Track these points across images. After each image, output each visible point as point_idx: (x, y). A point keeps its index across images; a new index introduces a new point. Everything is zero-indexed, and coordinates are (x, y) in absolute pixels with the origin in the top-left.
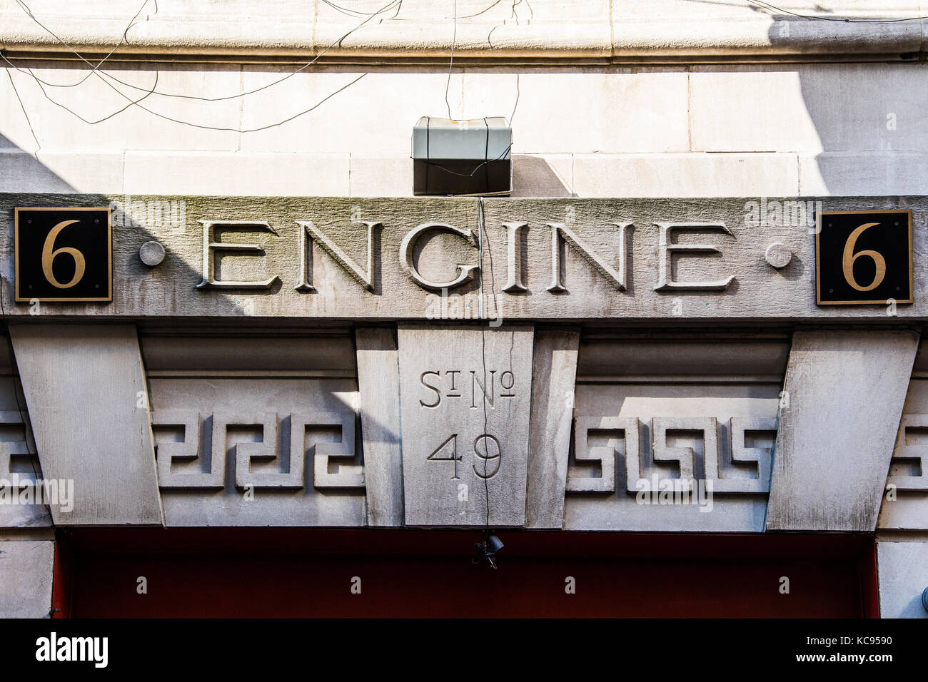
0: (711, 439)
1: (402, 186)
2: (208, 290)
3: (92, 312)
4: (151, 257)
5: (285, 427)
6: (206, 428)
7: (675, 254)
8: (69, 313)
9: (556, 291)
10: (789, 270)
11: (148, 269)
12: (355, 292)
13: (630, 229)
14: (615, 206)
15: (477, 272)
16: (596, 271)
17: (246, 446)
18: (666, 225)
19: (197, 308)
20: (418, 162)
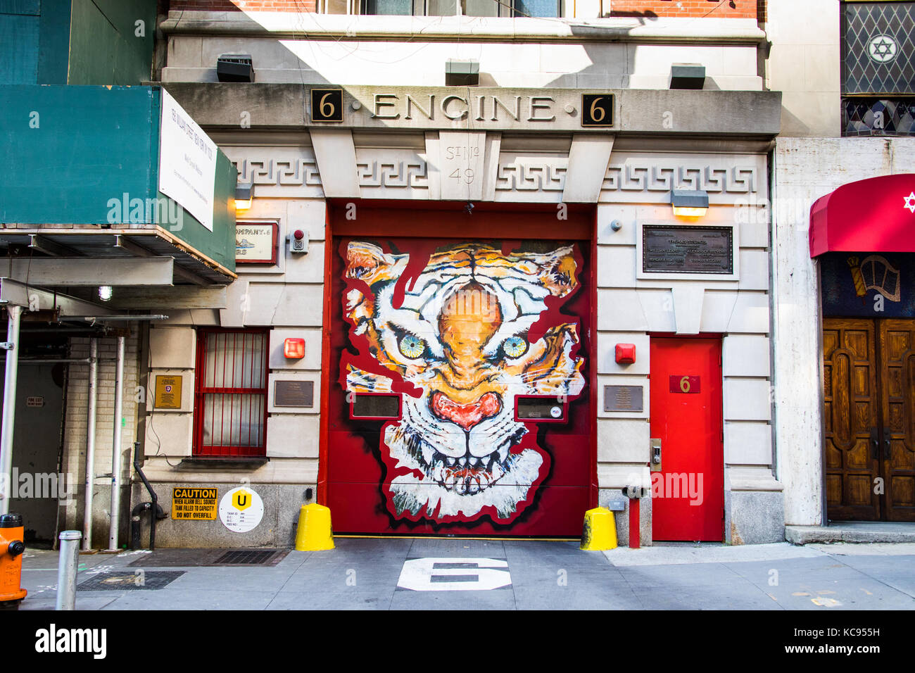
0: (544, 171)
1: (442, 82)
2: (375, 118)
3: (336, 125)
4: (356, 106)
5: (401, 165)
6: (375, 165)
7: (535, 107)
8: (329, 125)
9: (494, 120)
10: (573, 114)
11: (356, 110)
12: (426, 119)
13: (519, 98)
14: (515, 90)
15: (467, 112)
16: (508, 113)
17: (388, 171)
18: (532, 97)
19: (372, 124)
20: (447, 74)
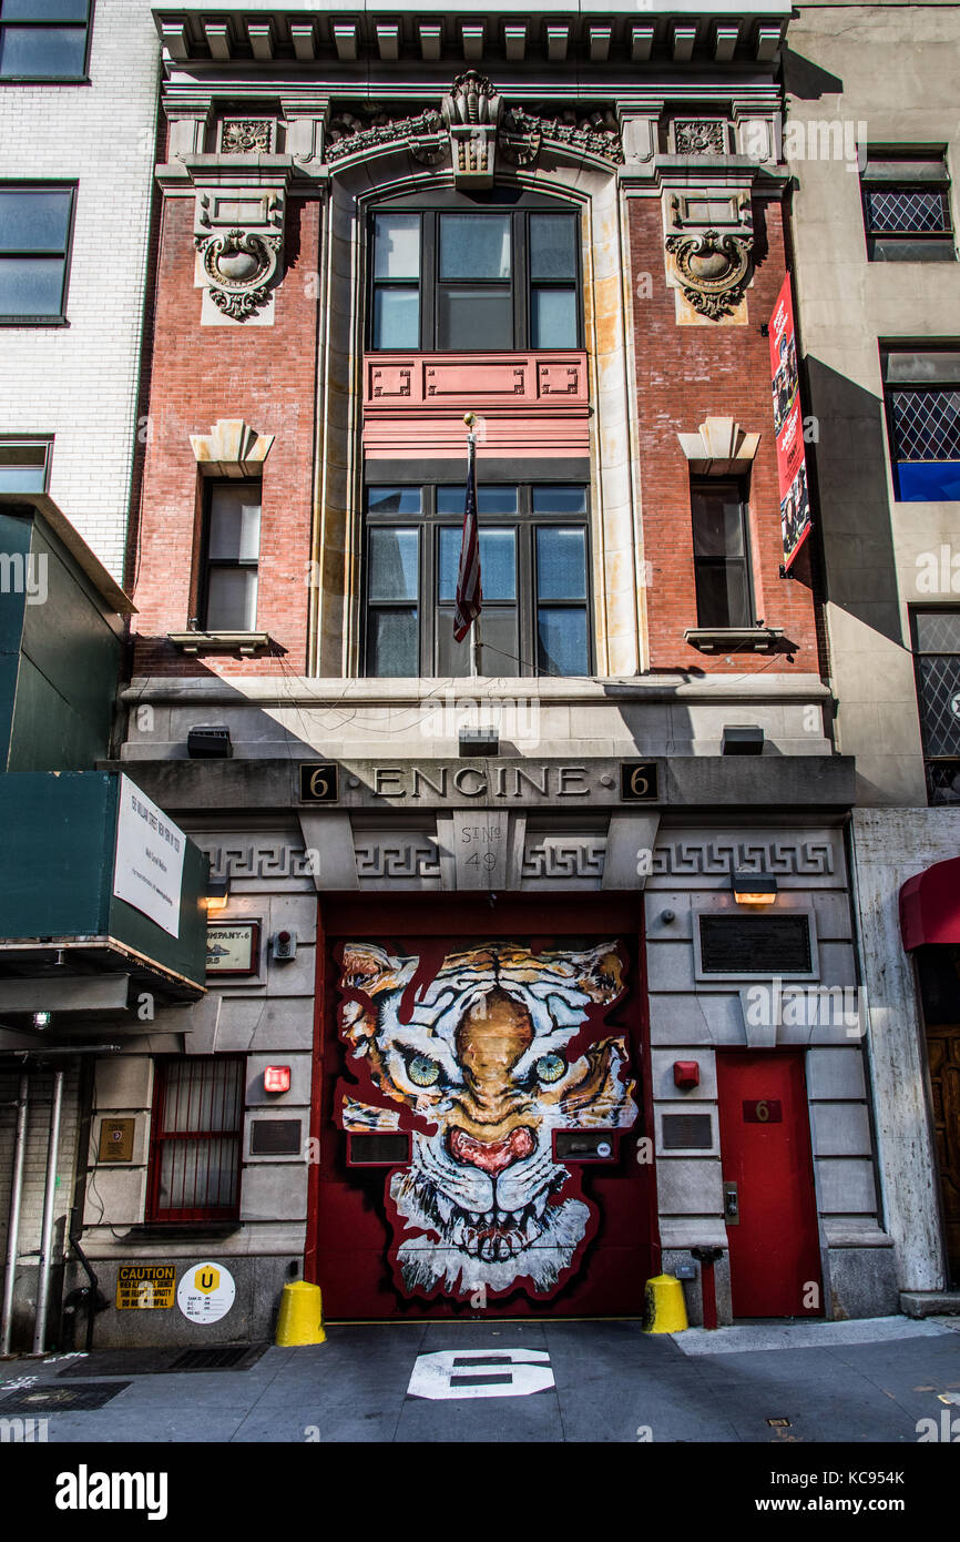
0: (580, 854)
1: (456, 755)
2: (377, 796)
3: (330, 806)
4: (353, 783)
5: (408, 851)
6: (376, 852)
7: (565, 780)
8: (321, 806)
9: (517, 795)
10: (611, 786)
11: (353, 788)
12: (435, 796)
13: (547, 770)
14: (541, 761)
15: (485, 788)
16: (533, 787)
17: (393, 859)
18: (561, 769)
19: (372, 804)
20: (461, 743)
